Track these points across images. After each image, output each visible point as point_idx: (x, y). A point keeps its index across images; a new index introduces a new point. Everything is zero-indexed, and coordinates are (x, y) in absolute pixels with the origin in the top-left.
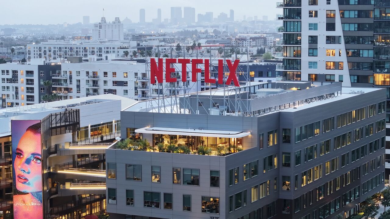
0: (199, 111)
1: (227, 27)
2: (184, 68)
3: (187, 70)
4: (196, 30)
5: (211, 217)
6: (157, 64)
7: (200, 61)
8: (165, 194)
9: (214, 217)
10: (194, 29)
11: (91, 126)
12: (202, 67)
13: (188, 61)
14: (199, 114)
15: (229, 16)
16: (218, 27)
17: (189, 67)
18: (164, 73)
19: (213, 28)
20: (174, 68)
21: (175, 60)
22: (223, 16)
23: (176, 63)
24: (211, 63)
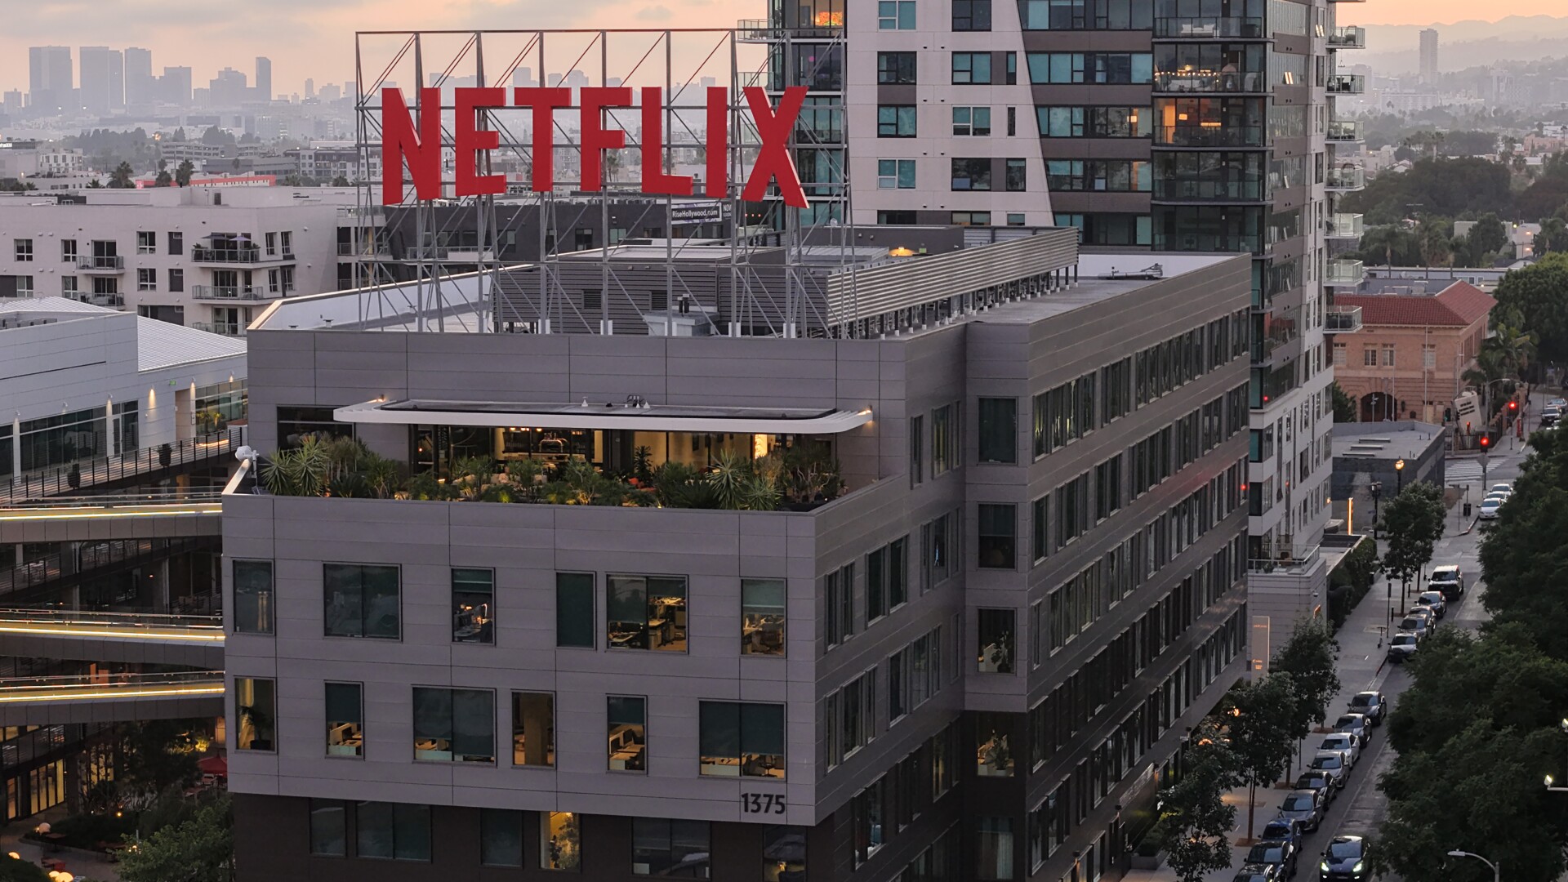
0: (610, 323)
1: (250, 121)
2: (542, 128)
3: (558, 137)
4: (140, 131)
5: (745, 796)
6: (413, 114)
7: (620, 97)
8: (517, 697)
9: (758, 796)
10: (131, 129)
11: (24, 426)
12: (627, 121)
13: (560, 98)
14: (610, 333)
15: (251, 83)
16: (216, 120)
17: (567, 123)
18: (448, 154)
19: (196, 127)
20: (491, 128)
21: (499, 93)
22: (230, 80)
23: (501, 106)
24: (672, 105)
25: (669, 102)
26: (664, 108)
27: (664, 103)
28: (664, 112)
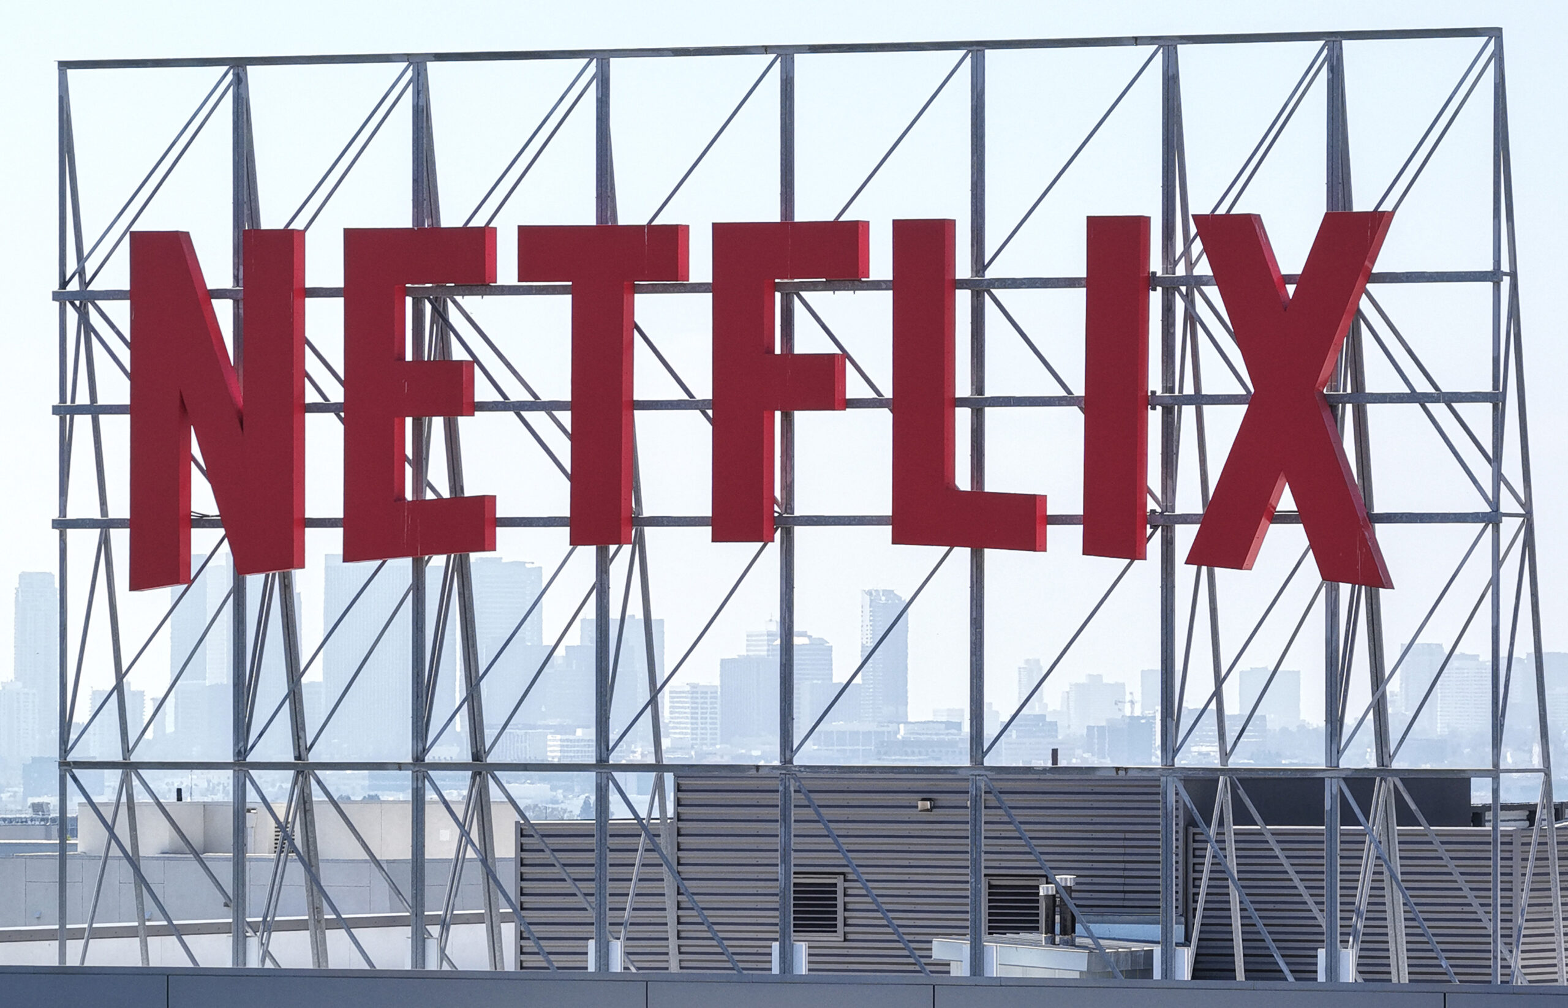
2: (601, 352)
14: (800, 970)
21: (478, 243)
23: (485, 284)
24: (990, 274)
25: (979, 263)
26: (964, 284)
27: (963, 269)
28: (963, 299)
